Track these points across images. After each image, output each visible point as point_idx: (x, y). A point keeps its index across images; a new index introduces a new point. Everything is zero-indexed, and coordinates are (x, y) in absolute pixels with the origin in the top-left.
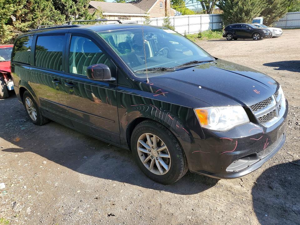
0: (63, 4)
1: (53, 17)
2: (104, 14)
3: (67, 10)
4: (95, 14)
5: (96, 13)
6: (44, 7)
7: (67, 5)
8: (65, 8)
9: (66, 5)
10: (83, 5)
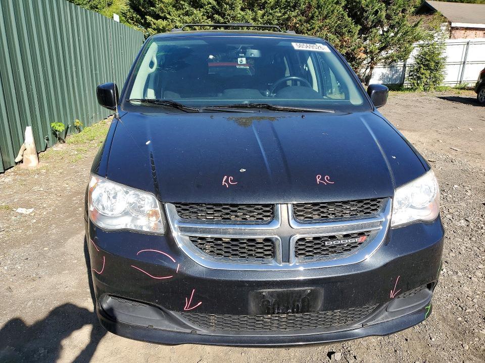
0: (363, 8)
1: (340, 27)
2: (453, 25)
3: (367, 18)
4: (419, 25)
5: (421, 23)
6: (328, 13)
7: (369, 9)
8: (365, 14)
9: (366, 9)
10: (401, 9)
